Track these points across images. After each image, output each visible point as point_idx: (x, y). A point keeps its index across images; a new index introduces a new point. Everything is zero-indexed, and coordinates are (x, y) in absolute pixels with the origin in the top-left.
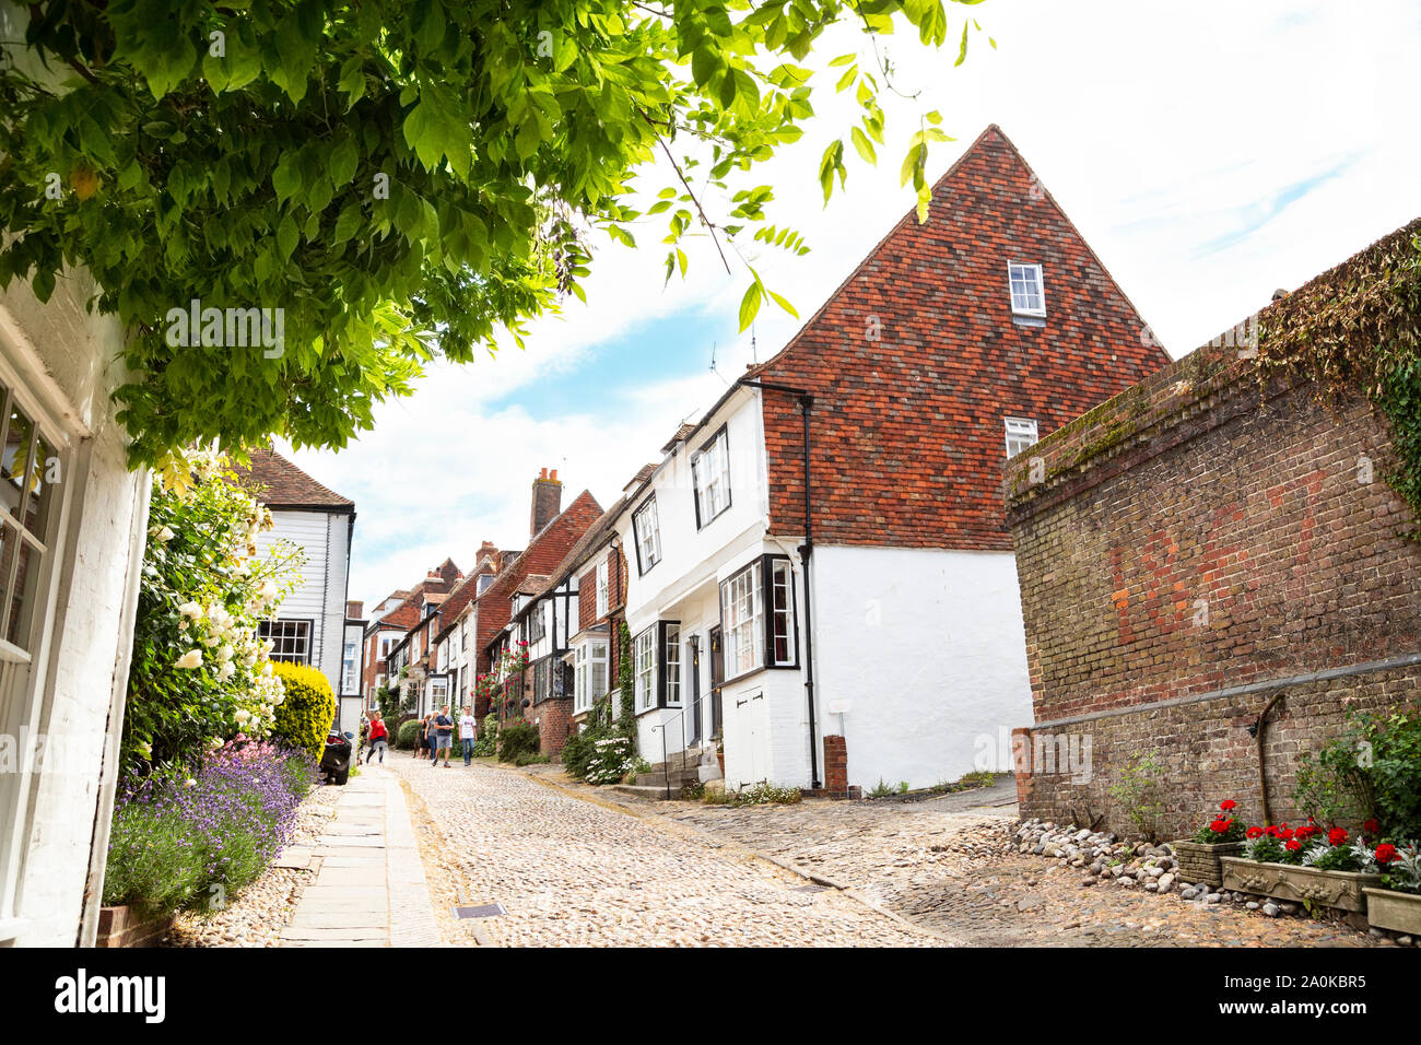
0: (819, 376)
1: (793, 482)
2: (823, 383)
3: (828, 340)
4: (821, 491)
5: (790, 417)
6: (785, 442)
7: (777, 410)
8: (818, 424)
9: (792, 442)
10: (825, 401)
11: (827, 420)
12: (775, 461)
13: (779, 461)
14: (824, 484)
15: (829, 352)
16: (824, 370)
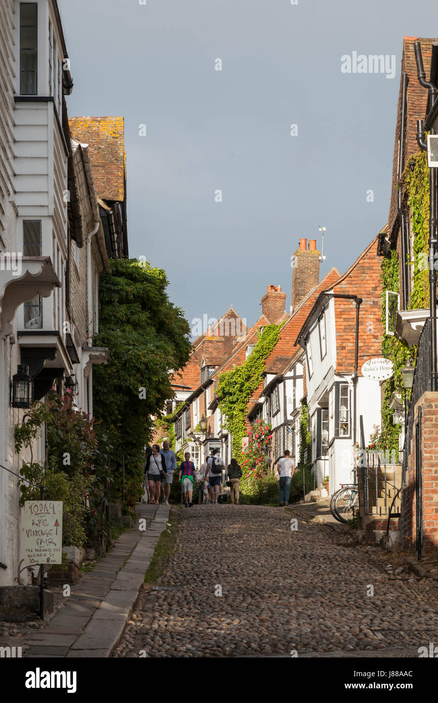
0: (366, 285)
1: (349, 344)
2: (368, 289)
3: (371, 265)
4: (364, 348)
5: (348, 310)
6: (346, 323)
7: (342, 306)
8: (364, 312)
9: (349, 323)
10: (368, 299)
11: (369, 310)
12: (340, 334)
13: (342, 334)
14: (366, 344)
15: (372, 271)
16: (369, 282)
